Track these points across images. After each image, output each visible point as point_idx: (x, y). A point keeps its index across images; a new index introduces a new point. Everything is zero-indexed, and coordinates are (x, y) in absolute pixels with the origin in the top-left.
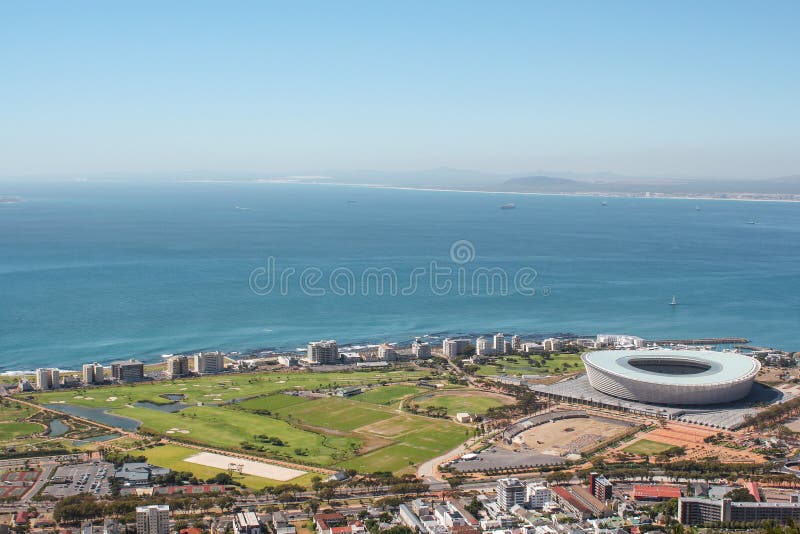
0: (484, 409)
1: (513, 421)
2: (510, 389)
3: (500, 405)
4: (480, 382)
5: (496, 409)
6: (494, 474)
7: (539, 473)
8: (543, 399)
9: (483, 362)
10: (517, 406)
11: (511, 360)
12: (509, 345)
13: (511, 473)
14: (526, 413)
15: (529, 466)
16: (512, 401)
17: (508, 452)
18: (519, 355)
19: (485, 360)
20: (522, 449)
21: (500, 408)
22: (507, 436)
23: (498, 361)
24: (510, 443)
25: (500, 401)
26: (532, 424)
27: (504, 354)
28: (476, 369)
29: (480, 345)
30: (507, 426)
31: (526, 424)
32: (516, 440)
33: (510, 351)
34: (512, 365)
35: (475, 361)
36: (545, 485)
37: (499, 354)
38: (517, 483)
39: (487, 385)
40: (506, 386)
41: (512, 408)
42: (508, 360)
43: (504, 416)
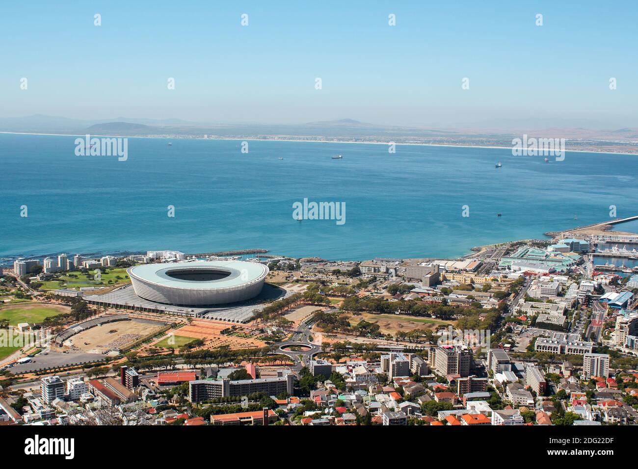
0: (42, 318)
1: (66, 327)
2: (67, 300)
3: (57, 314)
4: (41, 296)
5: (53, 317)
6: (42, 374)
7: (81, 370)
8: (95, 307)
9: (48, 278)
10: (71, 315)
11: (73, 275)
12: (71, 264)
13: (57, 372)
14: (78, 320)
15: (74, 364)
16: (68, 310)
17: (59, 354)
18: (80, 270)
19: (51, 277)
20: (70, 350)
21: (56, 317)
22: (59, 340)
23: (62, 277)
24: (61, 346)
25: (57, 311)
26: (82, 329)
27: (67, 271)
28: (40, 285)
29: (47, 264)
30: (60, 332)
31: (76, 329)
32: (67, 343)
33: (73, 268)
34: (74, 280)
35: (42, 278)
36: (82, 379)
37: (63, 271)
38: (58, 380)
39: (48, 298)
40: (63, 298)
41: (66, 316)
42: (70, 276)
43: (59, 324)
